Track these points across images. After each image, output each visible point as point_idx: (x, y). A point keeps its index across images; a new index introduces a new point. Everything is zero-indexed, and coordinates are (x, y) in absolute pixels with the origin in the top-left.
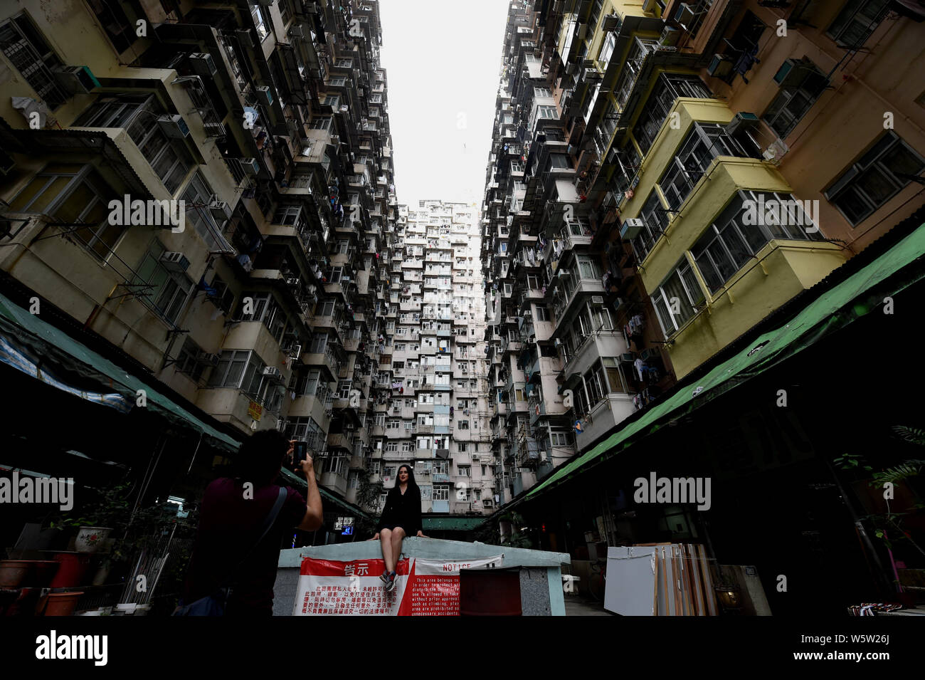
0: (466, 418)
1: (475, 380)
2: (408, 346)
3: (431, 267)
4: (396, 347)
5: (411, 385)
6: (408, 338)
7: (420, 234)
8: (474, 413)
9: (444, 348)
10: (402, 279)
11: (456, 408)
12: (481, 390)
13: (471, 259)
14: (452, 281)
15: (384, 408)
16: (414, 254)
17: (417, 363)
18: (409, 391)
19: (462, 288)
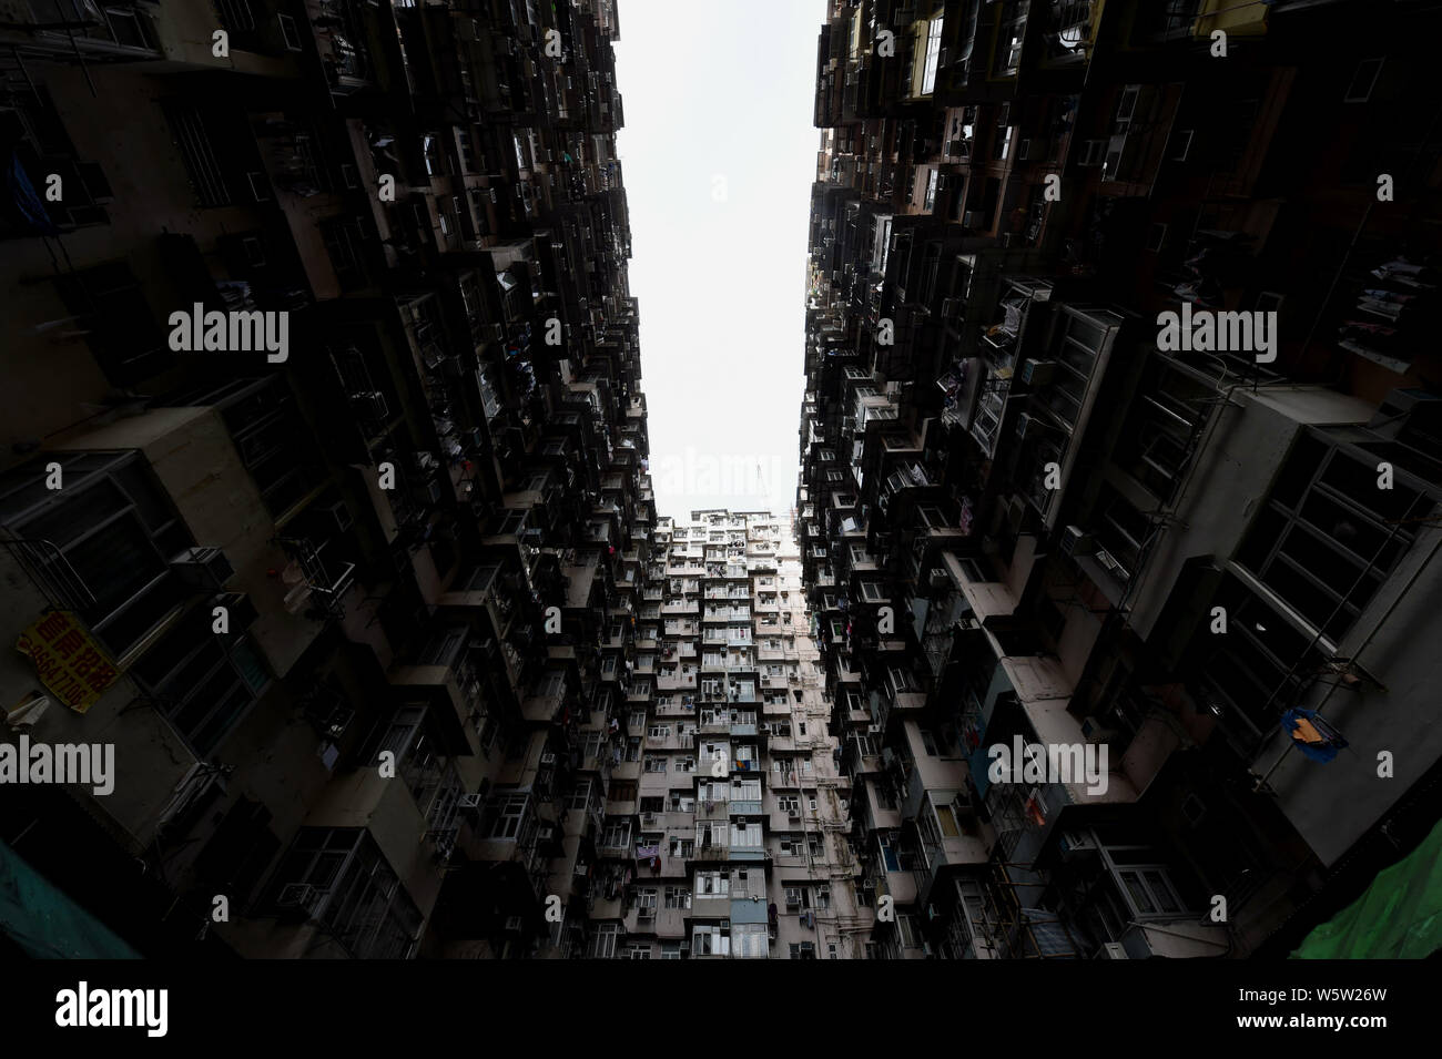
0: (808, 936)
1: (819, 836)
2: (672, 762)
3: (713, 610)
4: (648, 765)
5: (678, 852)
6: (672, 744)
7: (694, 560)
8: (825, 922)
9: (747, 762)
10: (661, 632)
11: (782, 909)
12: (834, 860)
13: (785, 595)
14: (753, 634)
15: (615, 910)
16: (684, 591)
17: (691, 800)
18: (672, 867)
19: (773, 644)
